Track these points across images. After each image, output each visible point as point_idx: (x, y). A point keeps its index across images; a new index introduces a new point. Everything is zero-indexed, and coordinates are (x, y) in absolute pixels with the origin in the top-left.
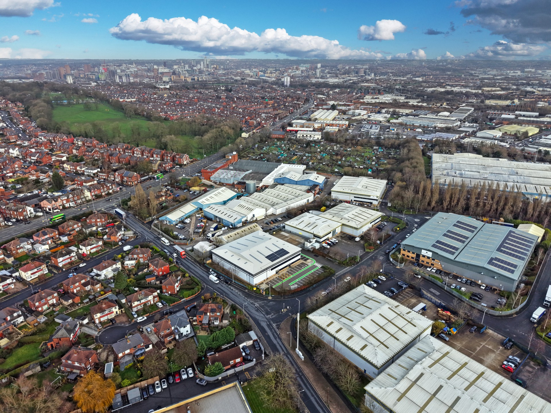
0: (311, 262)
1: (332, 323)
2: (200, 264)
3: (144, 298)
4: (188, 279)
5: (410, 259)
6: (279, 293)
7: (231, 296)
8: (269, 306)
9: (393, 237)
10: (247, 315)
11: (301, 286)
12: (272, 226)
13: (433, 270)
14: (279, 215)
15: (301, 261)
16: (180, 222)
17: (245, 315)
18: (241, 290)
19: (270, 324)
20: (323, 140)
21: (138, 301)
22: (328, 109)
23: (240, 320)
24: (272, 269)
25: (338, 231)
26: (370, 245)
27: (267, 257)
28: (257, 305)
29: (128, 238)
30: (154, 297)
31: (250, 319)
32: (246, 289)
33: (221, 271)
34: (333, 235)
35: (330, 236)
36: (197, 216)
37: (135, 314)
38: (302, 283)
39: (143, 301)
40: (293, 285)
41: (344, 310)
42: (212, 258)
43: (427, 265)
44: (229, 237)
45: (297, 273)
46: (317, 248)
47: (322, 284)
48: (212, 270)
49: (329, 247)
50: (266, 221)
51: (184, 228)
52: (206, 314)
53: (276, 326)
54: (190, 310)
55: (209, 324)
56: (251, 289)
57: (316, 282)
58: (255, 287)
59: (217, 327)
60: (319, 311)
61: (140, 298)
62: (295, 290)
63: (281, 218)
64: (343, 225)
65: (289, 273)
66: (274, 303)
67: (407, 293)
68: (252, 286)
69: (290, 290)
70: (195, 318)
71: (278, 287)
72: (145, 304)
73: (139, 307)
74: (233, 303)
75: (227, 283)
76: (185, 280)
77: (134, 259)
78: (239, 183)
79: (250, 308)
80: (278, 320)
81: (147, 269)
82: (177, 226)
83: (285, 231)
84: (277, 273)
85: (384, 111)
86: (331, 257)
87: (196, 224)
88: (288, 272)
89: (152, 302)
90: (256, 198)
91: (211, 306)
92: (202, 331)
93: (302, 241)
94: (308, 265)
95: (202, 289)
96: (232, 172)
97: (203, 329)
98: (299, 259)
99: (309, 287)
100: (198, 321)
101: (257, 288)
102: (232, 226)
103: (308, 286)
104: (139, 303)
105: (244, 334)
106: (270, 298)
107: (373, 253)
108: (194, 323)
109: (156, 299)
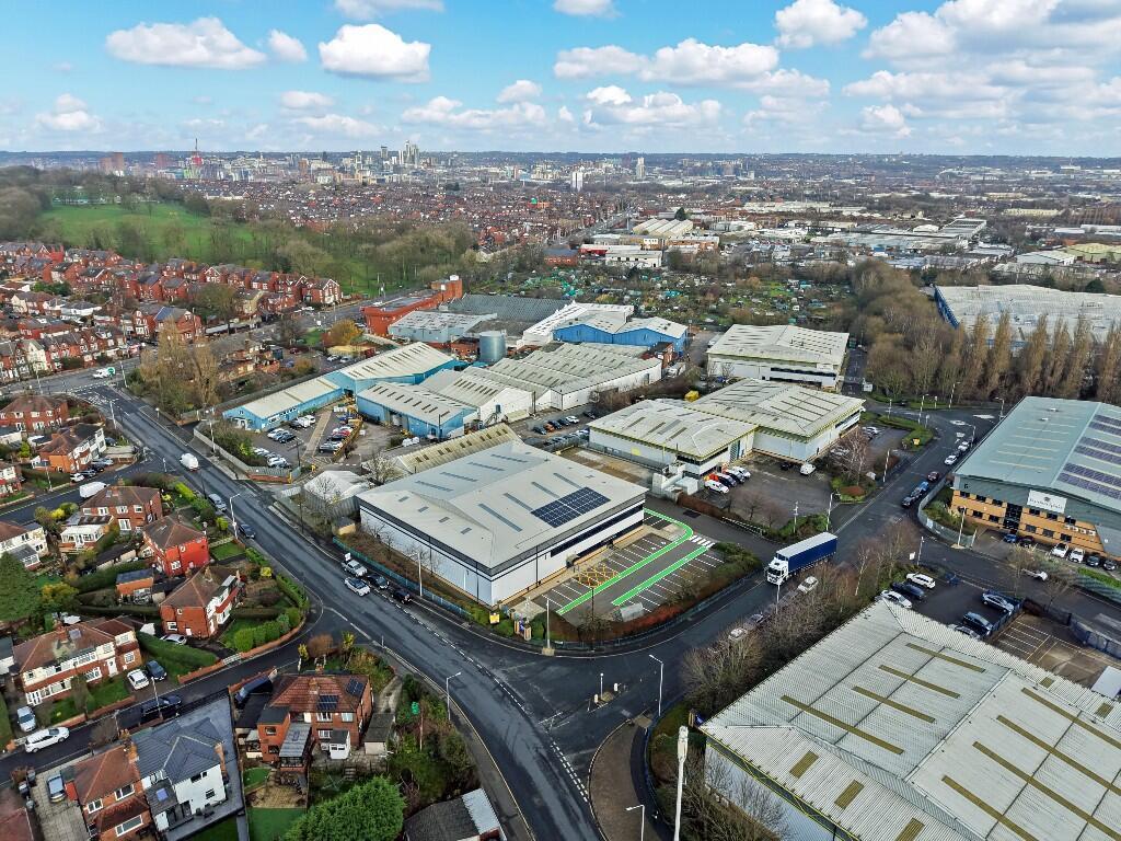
0: (678, 532)
1: (810, 758)
2: (316, 536)
3: (75, 655)
4: (269, 584)
5: (985, 521)
6: (579, 632)
7: (410, 642)
8: (543, 683)
9: (907, 463)
10: (464, 719)
11: (655, 609)
12: (551, 436)
13: (1073, 556)
14: (571, 411)
15: (646, 530)
16: (283, 425)
17: (455, 718)
18: (449, 624)
19: (553, 758)
20: (666, 268)
21: (46, 665)
22: (670, 220)
23: (433, 739)
24: (554, 553)
25: (747, 445)
26: (850, 483)
27: (536, 513)
28: (500, 677)
29: (109, 463)
30: (120, 651)
31: (475, 735)
32: (464, 618)
33: (384, 559)
34: (732, 458)
35: (725, 458)
36: (337, 409)
37: (26, 718)
38: (655, 599)
39: (68, 666)
40: (627, 604)
41: (844, 703)
42: (357, 519)
43: (1048, 539)
44: (419, 460)
45: (637, 566)
46: (690, 492)
47: (725, 600)
48: (353, 557)
49: (725, 489)
50: (531, 424)
51: (291, 439)
52: (297, 717)
53: (575, 763)
54: (245, 700)
55: (308, 757)
56: (483, 621)
57: (707, 594)
58: (498, 611)
59: (340, 769)
60: (744, 705)
61: (57, 654)
62: (635, 621)
63: (577, 417)
64: (760, 429)
65: (613, 565)
66: (564, 670)
67: (1024, 629)
68: (487, 610)
69: (618, 624)
70: (253, 735)
71: (573, 612)
72: (80, 675)
73: (56, 689)
74: (414, 670)
75: (399, 598)
76: (254, 587)
77: (99, 521)
78: (463, 341)
79: (474, 689)
80: (582, 740)
81: (133, 553)
82: (270, 435)
83: (588, 449)
84: (569, 565)
85: (791, 224)
86: (738, 517)
87: (328, 429)
88: (606, 561)
89: (113, 670)
90: (506, 371)
91: (323, 683)
92: (276, 791)
93: (644, 474)
94: (668, 542)
95: (310, 618)
96: (446, 317)
97: (283, 781)
98: (640, 523)
99: (682, 612)
100: (265, 746)
101: (504, 617)
102: (434, 434)
103: (679, 608)
104: (52, 671)
105: (445, 806)
106: (548, 651)
107: (863, 505)
108: (251, 755)
109: (131, 657)
